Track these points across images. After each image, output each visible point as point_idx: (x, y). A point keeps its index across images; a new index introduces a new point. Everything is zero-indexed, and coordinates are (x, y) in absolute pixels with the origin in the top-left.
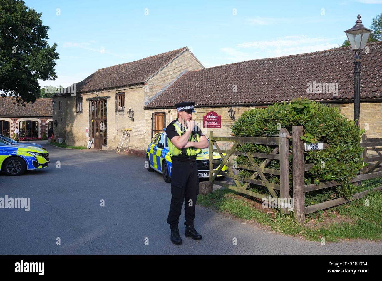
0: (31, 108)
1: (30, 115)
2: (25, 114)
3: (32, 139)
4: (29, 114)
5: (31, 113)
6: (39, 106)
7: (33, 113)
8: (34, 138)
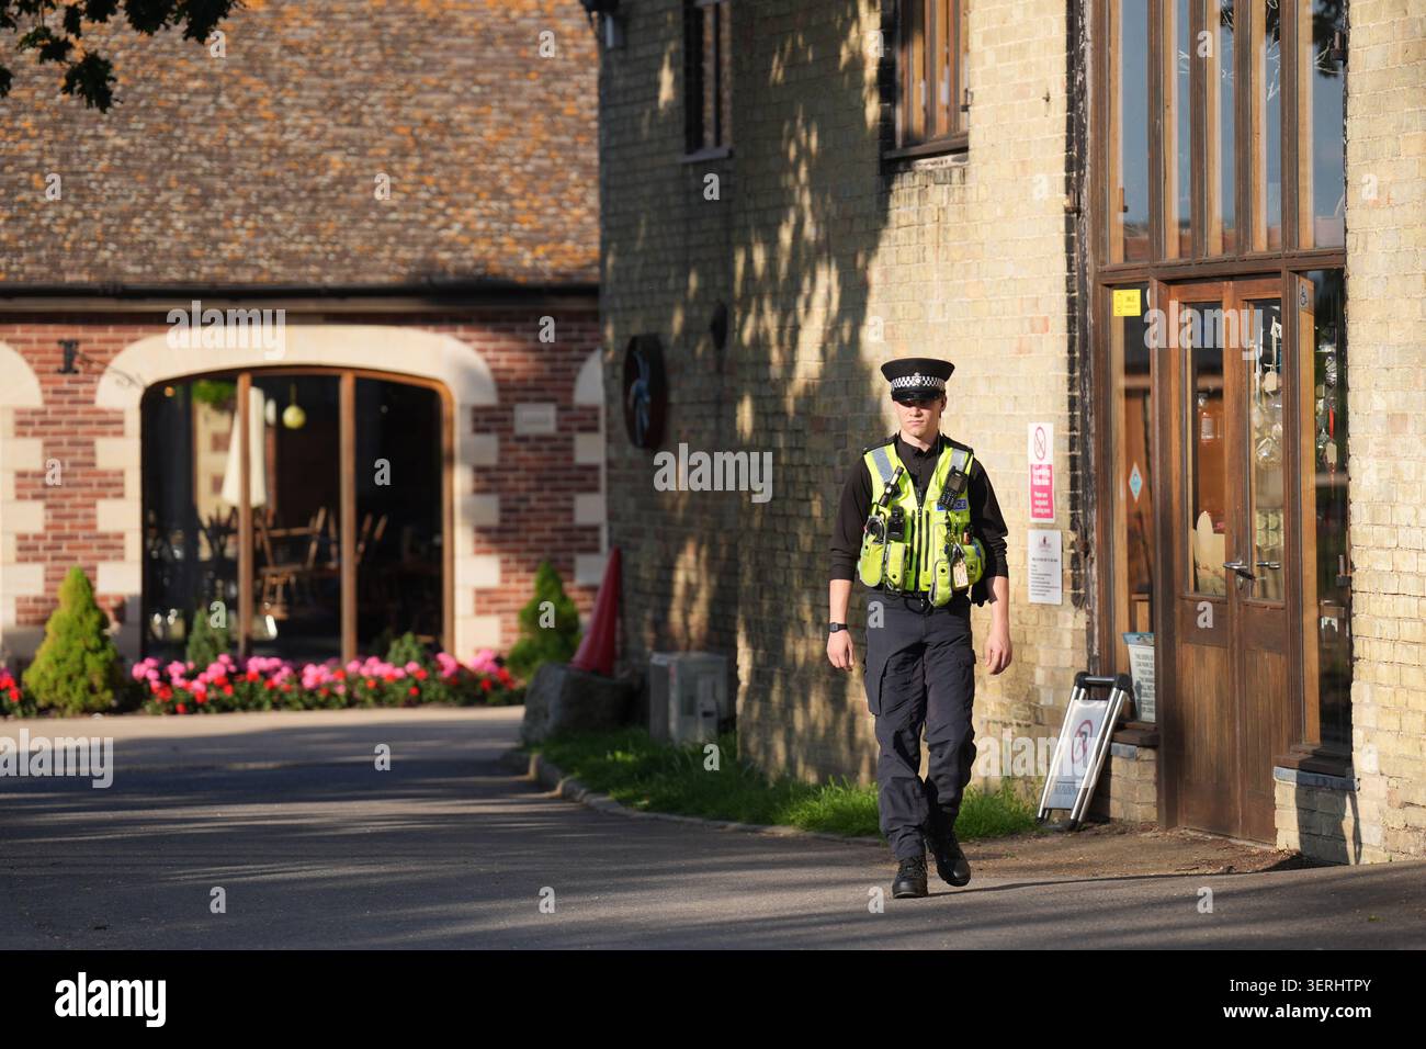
0: (336, 158)
1: (310, 275)
2: (227, 250)
3: (351, 682)
4: (291, 260)
5: (327, 229)
6: (461, 115)
7: (355, 243)
8: (375, 668)
